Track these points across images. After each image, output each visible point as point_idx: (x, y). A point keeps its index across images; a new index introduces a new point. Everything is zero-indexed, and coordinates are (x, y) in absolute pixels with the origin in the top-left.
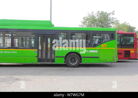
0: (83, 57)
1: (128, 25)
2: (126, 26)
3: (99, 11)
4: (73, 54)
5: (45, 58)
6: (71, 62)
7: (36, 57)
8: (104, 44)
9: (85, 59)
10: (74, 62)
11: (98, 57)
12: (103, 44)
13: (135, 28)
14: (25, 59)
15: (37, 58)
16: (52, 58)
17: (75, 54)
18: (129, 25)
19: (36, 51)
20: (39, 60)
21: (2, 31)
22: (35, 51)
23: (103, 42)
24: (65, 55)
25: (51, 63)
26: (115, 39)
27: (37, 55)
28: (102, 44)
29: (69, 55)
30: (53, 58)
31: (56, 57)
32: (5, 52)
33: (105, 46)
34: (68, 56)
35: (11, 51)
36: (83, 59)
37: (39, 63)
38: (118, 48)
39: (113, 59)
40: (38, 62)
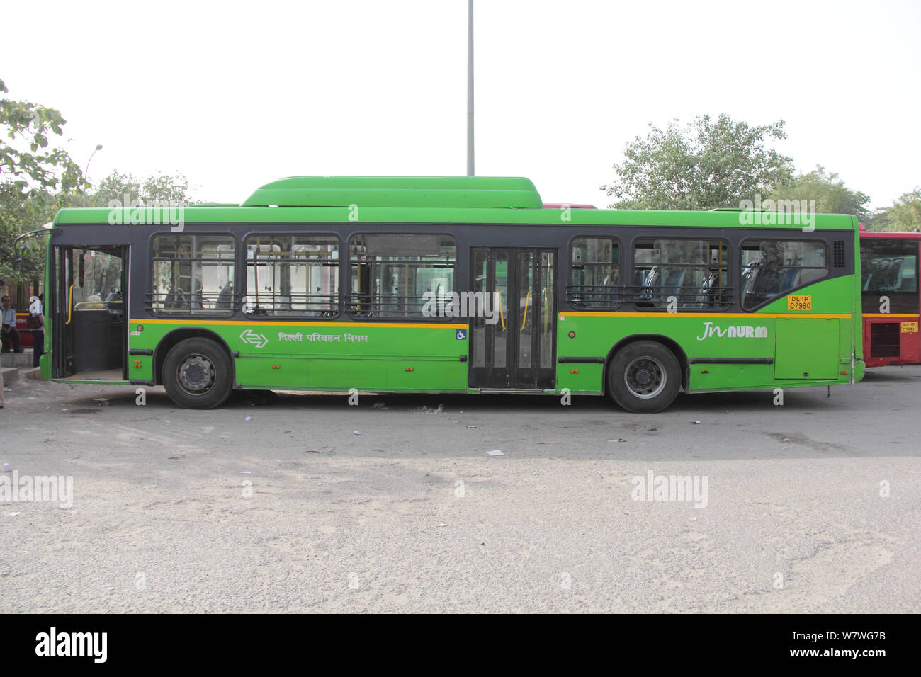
0: (694, 362)
1: (834, 182)
2: (826, 187)
3: (707, 118)
4: (646, 344)
5: (504, 366)
6: (636, 383)
7: (463, 360)
8: (799, 295)
9: (706, 372)
10: (649, 384)
11: (769, 362)
12: (794, 294)
13: (866, 199)
14: (409, 370)
15: (466, 365)
16: (543, 366)
17: (654, 346)
18: (841, 185)
19: (464, 331)
20: (477, 377)
21: (295, 235)
22: (457, 331)
23: (795, 284)
24: (604, 353)
25: (536, 391)
26: (852, 272)
27: (465, 351)
28: (789, 297)
29: (626, 349)
30: (546, 364)
31: (563, 361)
32: (312, 337)
33: (803, 306)
34: (621, 355)
35: (341, 331)
36: (694, 369)
37: (476, 391)
38: (863, 312)
39: (842, 368)
40: (470, 387)
